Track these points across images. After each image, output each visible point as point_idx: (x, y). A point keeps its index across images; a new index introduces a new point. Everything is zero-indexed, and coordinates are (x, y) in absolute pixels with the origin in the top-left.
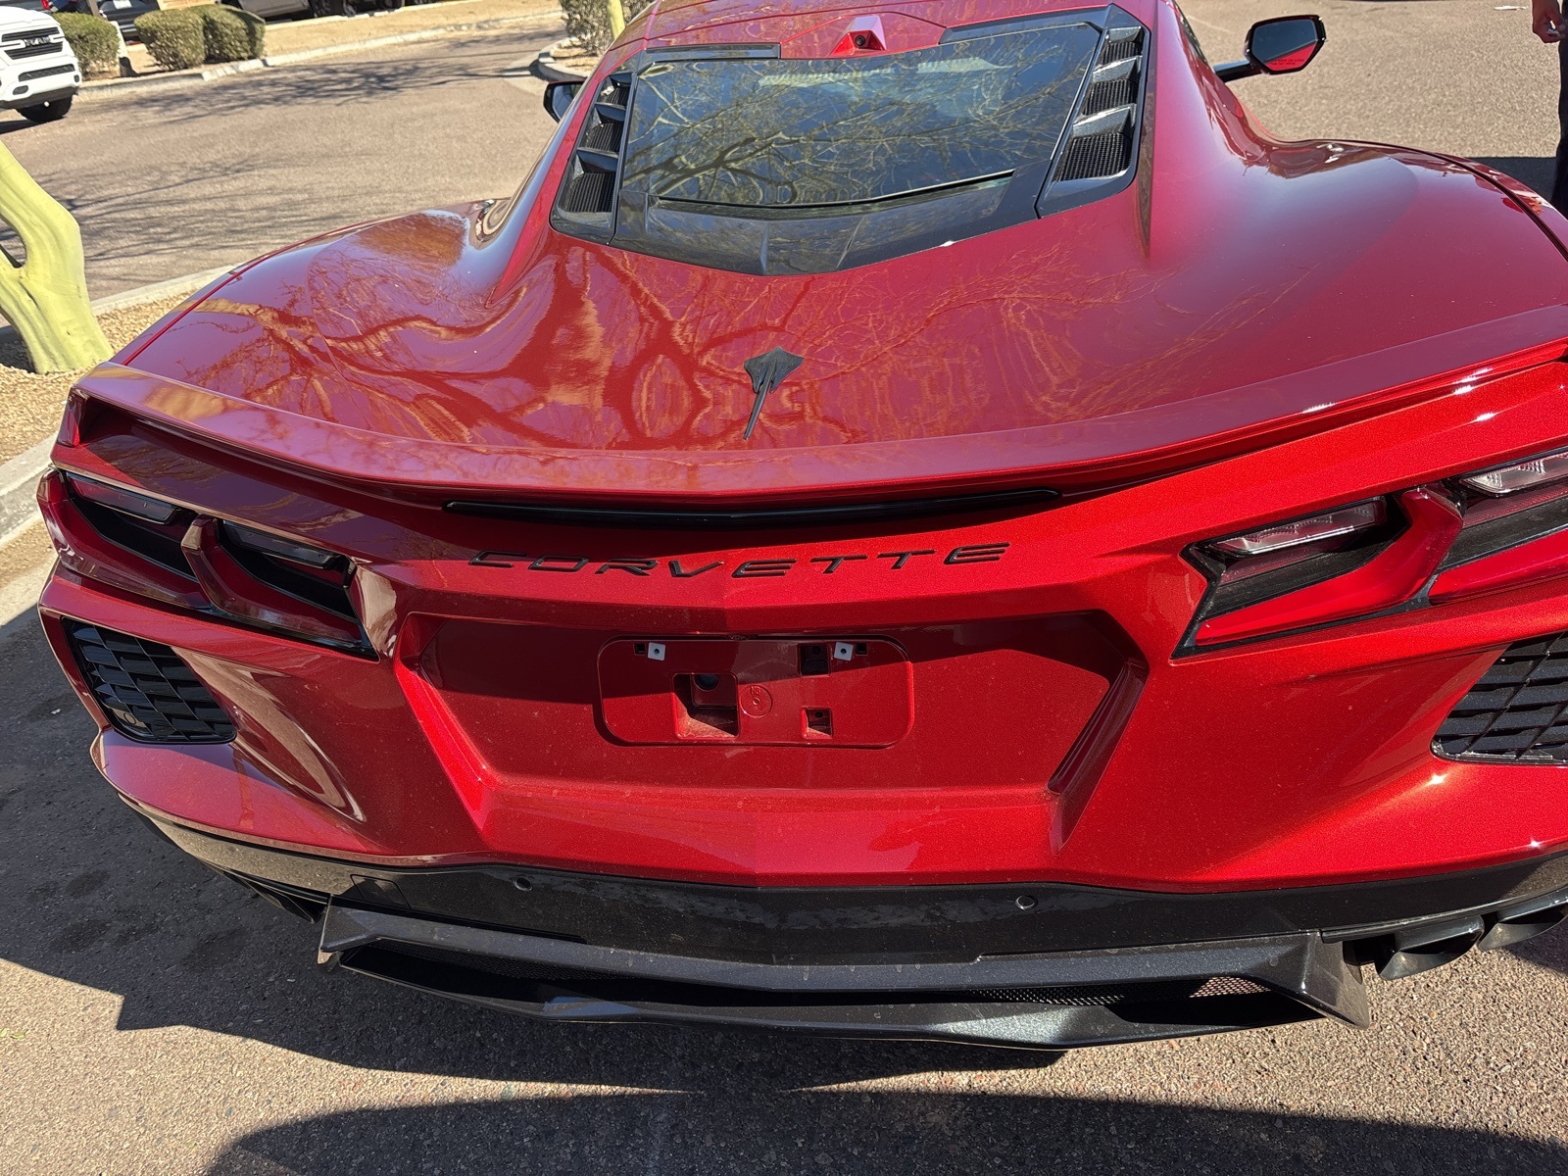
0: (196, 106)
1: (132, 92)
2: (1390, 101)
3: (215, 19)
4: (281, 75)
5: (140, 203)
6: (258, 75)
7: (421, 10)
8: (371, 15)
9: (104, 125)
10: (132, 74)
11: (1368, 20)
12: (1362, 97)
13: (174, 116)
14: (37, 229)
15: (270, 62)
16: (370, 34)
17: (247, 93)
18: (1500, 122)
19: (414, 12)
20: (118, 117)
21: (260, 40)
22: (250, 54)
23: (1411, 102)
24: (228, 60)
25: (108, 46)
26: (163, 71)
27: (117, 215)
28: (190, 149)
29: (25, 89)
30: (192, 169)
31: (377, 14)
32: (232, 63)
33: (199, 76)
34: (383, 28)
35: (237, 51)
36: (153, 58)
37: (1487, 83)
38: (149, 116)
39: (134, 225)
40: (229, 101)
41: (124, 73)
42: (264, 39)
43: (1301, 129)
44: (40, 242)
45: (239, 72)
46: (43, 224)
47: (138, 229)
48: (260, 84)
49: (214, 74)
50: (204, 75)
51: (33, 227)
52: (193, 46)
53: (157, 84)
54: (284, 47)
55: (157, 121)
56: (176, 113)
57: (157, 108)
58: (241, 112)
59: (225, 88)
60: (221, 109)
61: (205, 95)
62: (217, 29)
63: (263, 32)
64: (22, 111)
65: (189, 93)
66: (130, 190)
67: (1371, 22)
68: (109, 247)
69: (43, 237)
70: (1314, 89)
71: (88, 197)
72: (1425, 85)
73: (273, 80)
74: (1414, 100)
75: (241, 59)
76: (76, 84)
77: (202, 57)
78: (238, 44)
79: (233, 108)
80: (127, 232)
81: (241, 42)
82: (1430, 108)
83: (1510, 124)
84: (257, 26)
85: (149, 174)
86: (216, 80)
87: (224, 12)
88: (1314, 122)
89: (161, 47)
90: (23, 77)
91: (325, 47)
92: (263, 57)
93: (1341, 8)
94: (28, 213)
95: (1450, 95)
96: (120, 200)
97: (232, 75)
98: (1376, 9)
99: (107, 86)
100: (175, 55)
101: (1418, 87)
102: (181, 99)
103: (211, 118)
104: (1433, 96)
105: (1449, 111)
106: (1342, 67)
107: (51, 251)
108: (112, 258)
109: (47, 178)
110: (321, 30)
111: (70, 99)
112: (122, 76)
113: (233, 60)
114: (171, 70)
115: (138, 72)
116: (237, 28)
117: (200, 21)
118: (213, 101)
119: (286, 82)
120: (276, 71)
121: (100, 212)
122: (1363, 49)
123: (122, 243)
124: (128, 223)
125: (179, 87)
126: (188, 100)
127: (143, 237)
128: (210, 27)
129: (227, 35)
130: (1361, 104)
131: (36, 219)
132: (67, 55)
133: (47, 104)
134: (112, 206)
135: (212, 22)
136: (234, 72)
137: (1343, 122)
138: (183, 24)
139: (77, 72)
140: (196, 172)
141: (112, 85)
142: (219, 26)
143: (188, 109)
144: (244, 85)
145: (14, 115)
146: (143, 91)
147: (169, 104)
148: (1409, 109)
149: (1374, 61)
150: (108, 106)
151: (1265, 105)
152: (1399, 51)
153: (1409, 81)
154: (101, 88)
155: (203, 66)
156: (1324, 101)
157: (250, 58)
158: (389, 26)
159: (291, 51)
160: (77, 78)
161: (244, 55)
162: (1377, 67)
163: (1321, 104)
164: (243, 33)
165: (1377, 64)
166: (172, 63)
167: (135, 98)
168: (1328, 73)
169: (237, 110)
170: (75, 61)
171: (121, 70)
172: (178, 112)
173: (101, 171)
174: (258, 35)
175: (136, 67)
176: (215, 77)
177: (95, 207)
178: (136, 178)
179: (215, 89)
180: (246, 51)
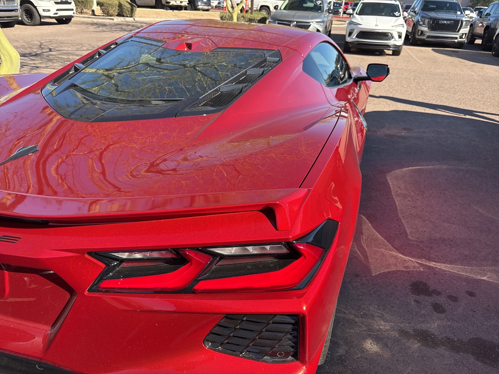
0: (106, 28)
1: (92, 21)
2: (459, 95)
3: (122, 3)
4: (137, 24)
5: (69, 54)
6: (130, 22)
7: (189, 12)
8: (173, 11)
9: (77, 29)
10: (95, 15)
11: (469, 68)
12: (451, 93)
13: (99, 30)
14: (6, 56)
15: (136, 19)
16: (169, 17)
17: (124, 27)
18: (491, 109)
19: (186, 13)
20: (83, 27)
21: (134, 12)
22: (131, 16)
23: (466, 97)
24: (123, 16)
25: (90, 6)
26: (103, 16)
27: (60, 56)
28: (95, 40)
29: (57, 14)
30: (91, 46)
31: (175, 11)
32: (125, 18)
33: (113, 19)
34: (174, 16)
35: (127, 14)
36: (101, 12)
37: (494, 95)
38: (92, 28)
39: (62, 60)
40: (117, 28)
41: (92, 14)
42: (136, 12)
43: (425, 99)
44: (6, 60)
45: (125, 21)
46: (8, 55)
47: (63, 61)
48: (129, 25)
49: (118, 20)
50: (115, 19)
51: (5, 55)
52: (115, 10)
53: (100, 19)
54: (143, 16)
55: (93, 30)
56: (100, 29)
57: (96, 27)
58: (118, 33)
59: (119, 24)
60: (113, 30)
61: (112, 25)
62: (122, 6)
63: (136, 10)
64: (56, 20)
65: (108, 24)
66: (70, 49)
67: (469, 69)
68: (51, 65)
69: (7, 59)
70: (437, 87)
71: (57, 49)
72: (474, 92)
73: (133, 25)
74: (467, 97)
75: (128, 17)
76: (73, 15)
77: (116, 14)
78: (127, 12)
79: (117, 31)
80: (59, 62)
81: (128, 12)
82: (470, 100)
83: (493, 111)
84: (134, 8)
85: (78, 46)
86: (117, 22)
87: (126, 2)
88: (430, 97)
89: (104, 8)
90: (57, 10)
91: (154, 18)
92: (134, 18)
93: (463, 62)
94: (4, 51)
95: (480, 97)
96: (64, 52)
97: (123, 21)
98: (474, 65)
99: (85, 17)
100: (108, 12)
101: (471, 93)
102: (104, 25)
103: (109, 32)
104: (474, 96)
105: (476, 102)
106: (451, 82)
107: (9, 64)
108: (49, 68)
109: (49, 41)
110: (156, 13)
111: (71, 19)
112: (92, 15)
113: (125, 17)
114: (106, 16)
115: (96, 14)
116: (128, 8)
117: (118, 3)
118: (113, 27)
119: (137, 26)
120: (136, 22)
121: (56, 54)
122: (462, 77)
123: (55, 65)
124: (61, 59)
125: (106, 22)
126: (106, 26)
127: (62, 64)
128: (120, 6)
129: (125, 9)
130: (449, 94)
131: (6, 53)
132: (73, 6)
133: (64, 19)
134: (61, 53)
135: (121, 4)
136: (124, 20)
137: (440, 99)
138: (112, 3)
139: (74, 11)
140: (92, 48)
141: (87, 17)
142: (123, 6)
143: (104, 29)
144: (124, 25)
145: (54, 21)
146: (95, 21)
147: (100, 26)
148: (463, 99)
149: (462, 82)
150: (83, 23)
151: (419, 89)
152: (473, 80)
153: (470, 90)
154: (84, 17)
155: (116, 17)
156: (438, 92)
157: (130, 17)
158: (176, 15)
159: (144, 17)
160: (74, 13)
161: (128, 16)
162: (462, 84)
163: (436, 92)
164: (130, 9)
165: (463, 83)
166: (107, 14)
167: (92, 22)
168: (445, 82)
169: (117, 32)
170: (74, 8)
171: (92, 13)
172: (101, 28)
173: (66, 42)
174: (134, 11)
175: (96, 13)
176: (118, 21)
177: (56, 52)
178: (74, 46)
179: (116, 24)
180: (129, 15)
